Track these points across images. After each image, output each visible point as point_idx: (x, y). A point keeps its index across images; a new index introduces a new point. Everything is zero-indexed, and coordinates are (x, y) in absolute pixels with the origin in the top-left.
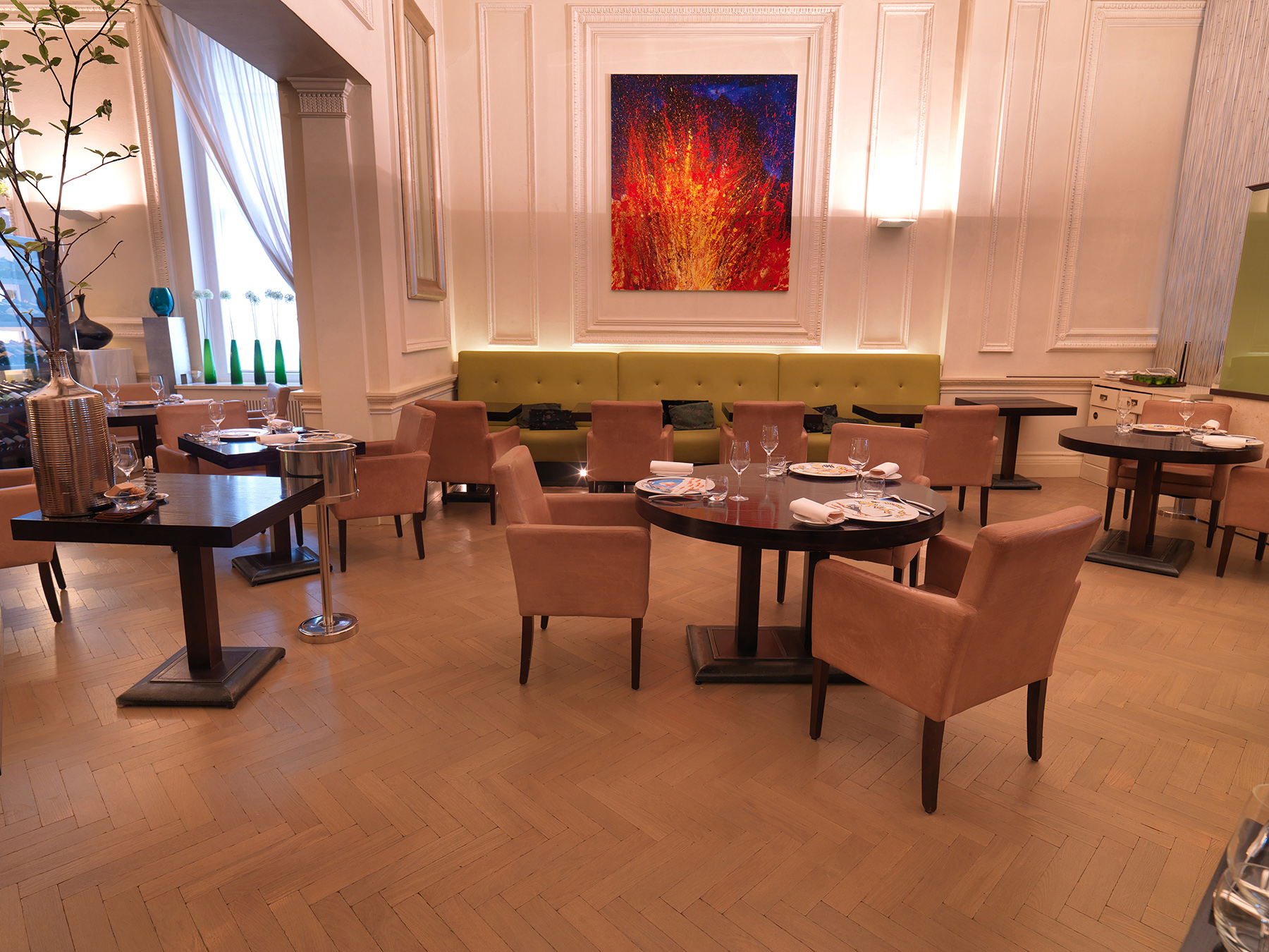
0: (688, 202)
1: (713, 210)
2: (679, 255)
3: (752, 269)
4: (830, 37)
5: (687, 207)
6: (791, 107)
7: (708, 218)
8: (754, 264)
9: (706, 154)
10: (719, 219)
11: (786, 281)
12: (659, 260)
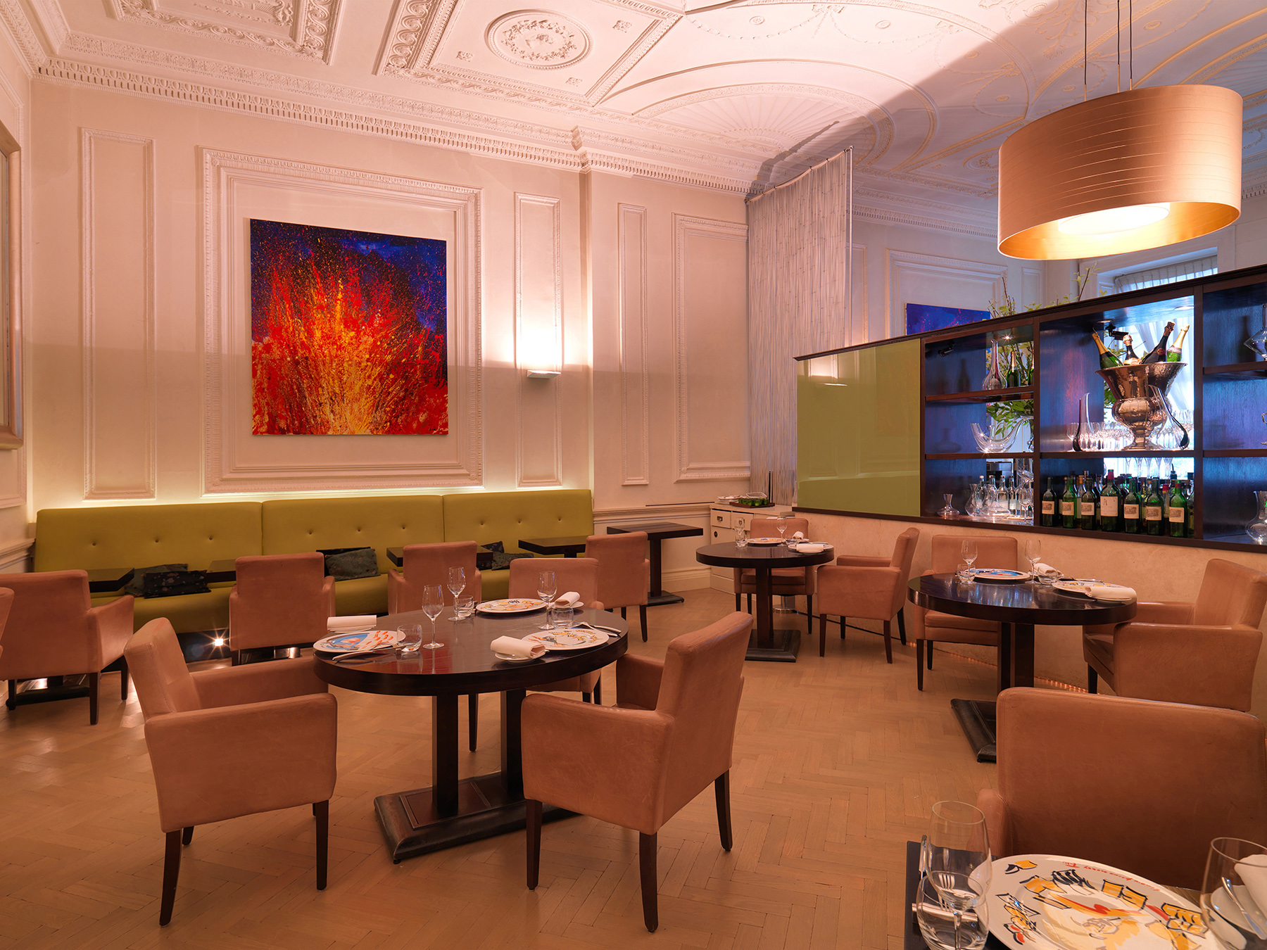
0: (340, 348)
1: (367, 356)
2: (331, 399)
3: (411, 414)
4: (473, 213)
5: (339, 352)
6: (441, 268)
7: (362, 364)
8: (413, 409)
9: (358, 303)
10: (374, 365)
11: (446, 425)
12: (309, 404)
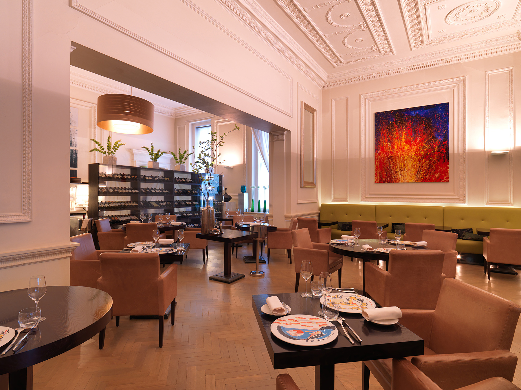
0: (404, 151)
1: (414, 153)
2: (401, 170)
3: (432, 174)
4: (463, 87)
5: (404, 153)
6: (446, 114)
7: (412, 156)
8: (433, 172)
9: (411, 134)
10: (417, 156)
11: (448, 178)
12: (393, 172)
